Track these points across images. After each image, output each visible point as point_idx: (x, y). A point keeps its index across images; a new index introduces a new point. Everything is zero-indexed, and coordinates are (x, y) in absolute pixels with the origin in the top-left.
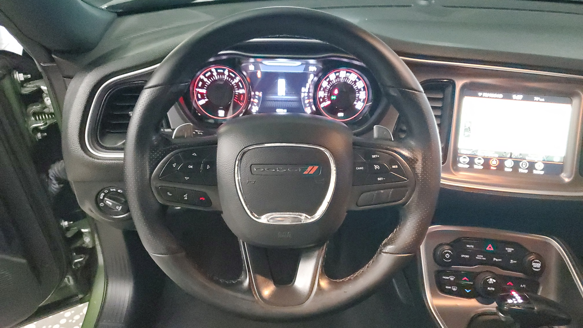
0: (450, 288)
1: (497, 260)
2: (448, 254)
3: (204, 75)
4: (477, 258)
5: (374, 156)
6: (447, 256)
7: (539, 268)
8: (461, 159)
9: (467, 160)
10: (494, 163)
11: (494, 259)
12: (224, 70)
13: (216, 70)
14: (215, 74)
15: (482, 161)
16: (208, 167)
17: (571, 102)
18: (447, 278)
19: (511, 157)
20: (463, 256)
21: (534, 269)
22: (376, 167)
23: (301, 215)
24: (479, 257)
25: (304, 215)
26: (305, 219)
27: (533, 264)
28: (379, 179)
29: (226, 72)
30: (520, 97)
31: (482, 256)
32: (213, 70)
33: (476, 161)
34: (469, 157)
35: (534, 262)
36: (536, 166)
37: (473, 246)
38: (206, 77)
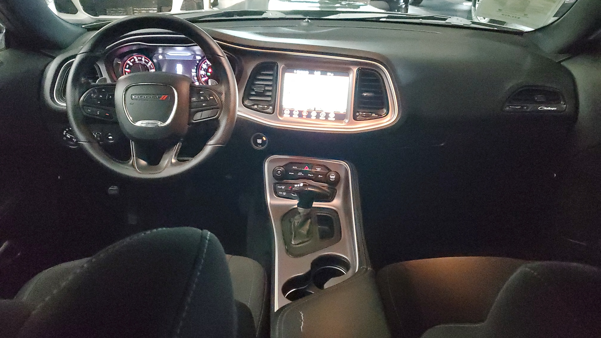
0: (282, 193)
1: (310, 175)
2: (279, 171)
3: (130, 60)
4: (298, 174)
5: (201, 92)
6: (279, 172)
7: (334, 179)
8: (285, 112)
9: (289, 112)
10: (305, 114)
11: (309, 175)
12: (142, 57)
13: (137, 57)
14: (136, 60)
15: (298, 113)
16: (110, 97)
17: (348, 76)
18: (280, 187)
19: (315, 110)
20: (290, 173)
21: (331, 179)
22: (202, 98)
23: (158, 122)
24: (300, 174)
25: (160, 122)
26: (160, 124)
27: (330, 176)
28: (204, 105)
29: (143, 59)
30: (319, 73)
31: (302, 173)
32: (135, 58)
33: (294, 112)
34: (290, 110)
35: (331, 175)
36: (330, 115)
37: (296, 167)
38: (131, 62)
